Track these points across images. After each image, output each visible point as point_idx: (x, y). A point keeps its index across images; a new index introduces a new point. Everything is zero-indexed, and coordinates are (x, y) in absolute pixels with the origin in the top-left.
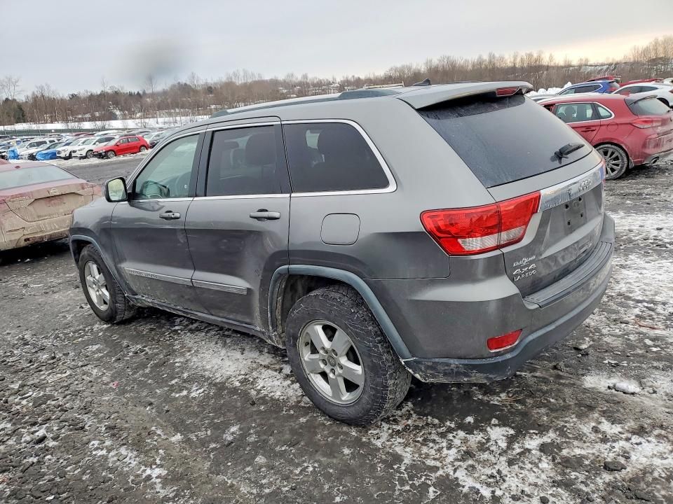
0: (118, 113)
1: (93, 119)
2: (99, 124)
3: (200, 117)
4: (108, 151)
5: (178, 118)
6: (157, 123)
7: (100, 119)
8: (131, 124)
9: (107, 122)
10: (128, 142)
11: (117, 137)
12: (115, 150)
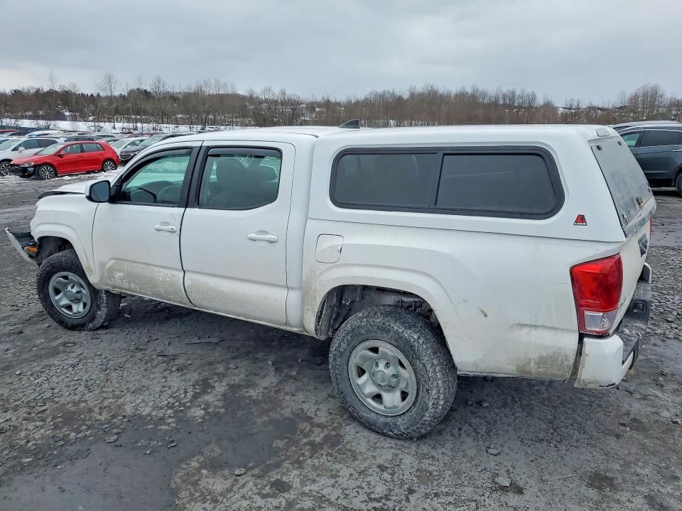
0: (67, 114)
1: (35, 117)
2: (42, 123)
3: (165, 125)
4: (40, 165)
5: (139, 125)
6: (114, 128)
7: (43, 118)
8: (82, 126)
9: (53, 122)
10: (82, 151)
11: (61, 140)
12: (55, 164)
